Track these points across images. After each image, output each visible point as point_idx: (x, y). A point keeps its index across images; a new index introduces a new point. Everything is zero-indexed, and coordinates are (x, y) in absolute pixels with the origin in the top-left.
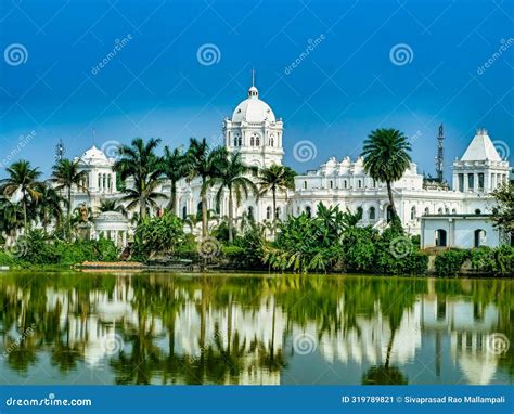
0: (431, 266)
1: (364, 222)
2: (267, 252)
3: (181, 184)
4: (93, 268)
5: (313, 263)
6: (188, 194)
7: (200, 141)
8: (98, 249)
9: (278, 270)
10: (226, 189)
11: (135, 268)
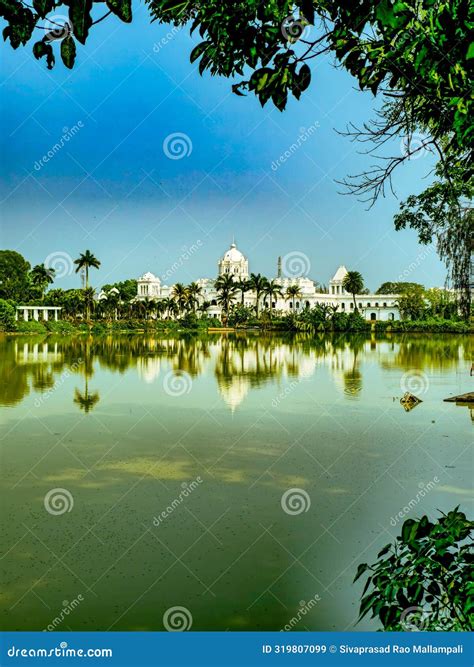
0: (373, 328)
1: (339, 310)
2: (297, 324)
3: (246, 294)
4: (212, 331)
5: (319, 328)
6: (250, 297)
7: (256, 275)
8: (213, 322)
9: (303, 331)
10: (269, 296)
11: (229, 330)
